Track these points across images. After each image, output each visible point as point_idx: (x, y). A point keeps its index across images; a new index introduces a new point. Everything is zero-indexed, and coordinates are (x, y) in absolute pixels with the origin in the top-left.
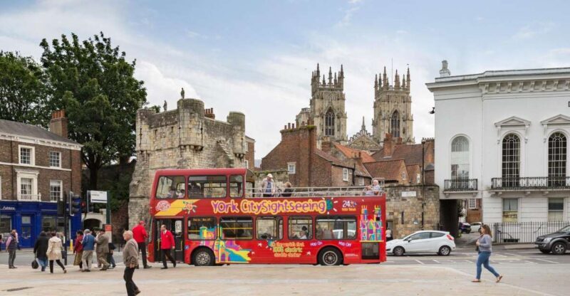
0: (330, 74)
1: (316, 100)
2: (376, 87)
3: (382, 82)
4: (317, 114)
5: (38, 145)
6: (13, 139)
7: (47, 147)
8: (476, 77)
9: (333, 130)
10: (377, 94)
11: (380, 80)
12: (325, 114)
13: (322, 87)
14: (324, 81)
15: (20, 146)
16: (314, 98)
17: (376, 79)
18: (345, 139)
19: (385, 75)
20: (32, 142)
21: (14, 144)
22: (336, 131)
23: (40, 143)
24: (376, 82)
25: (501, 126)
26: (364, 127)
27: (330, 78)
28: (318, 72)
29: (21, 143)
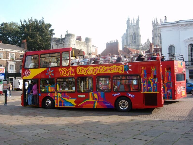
0: (134, 19)
1: (128, 30)
2: (153, 23)
3: (155, 22)
4: (129, 35)
5: (16, 52)
6: (7, 51)
7: (19, 53)
8: (176, 22)
9: (136, 41)
10: (154, 26)
11: (154, 21)
12: (132, 35)
13: (131, 24)
14: (132, 22)
15: (10, 53)
16: (128, 29)
17: (153, 20)
18: (141, 45)
19: (156, 19)
20: (14, 52)
21: (8, 53)
22: (137, 42)
23: (17, 52)
24: (153, 22)
25: (187, 41)
26: (148, 40)
27: (134, 21)
28: (129, 19)
29: (10, 52)
